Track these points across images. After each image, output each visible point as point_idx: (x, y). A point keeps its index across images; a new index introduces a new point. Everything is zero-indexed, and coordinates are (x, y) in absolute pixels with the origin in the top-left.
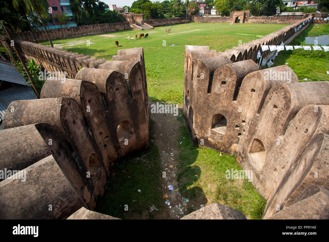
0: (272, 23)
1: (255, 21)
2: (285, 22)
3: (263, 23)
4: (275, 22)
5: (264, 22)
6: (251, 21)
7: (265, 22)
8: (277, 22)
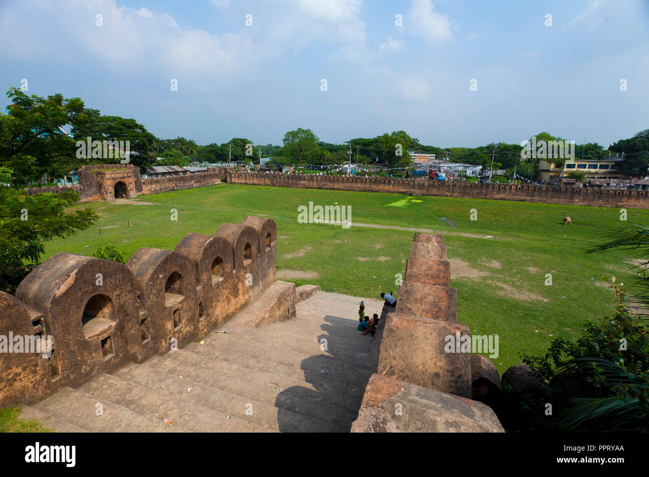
0: (187, 188)
1: (157, 189)
2: (203, 183)
3: (173, 190)
4: (190, 185)
5: (174, 188)
6: (150, 190)
7: (176, 188)
8: (193, 185)
